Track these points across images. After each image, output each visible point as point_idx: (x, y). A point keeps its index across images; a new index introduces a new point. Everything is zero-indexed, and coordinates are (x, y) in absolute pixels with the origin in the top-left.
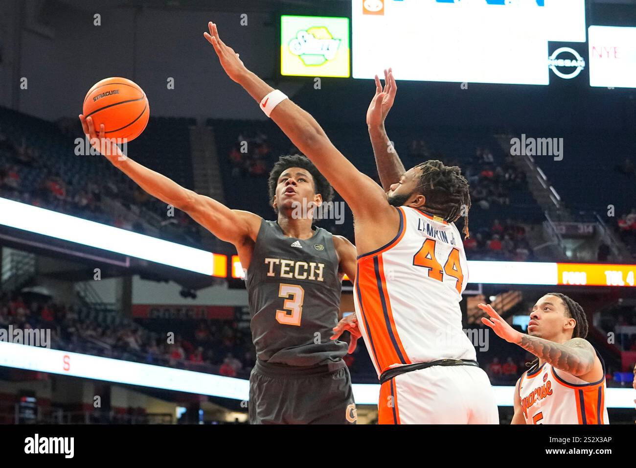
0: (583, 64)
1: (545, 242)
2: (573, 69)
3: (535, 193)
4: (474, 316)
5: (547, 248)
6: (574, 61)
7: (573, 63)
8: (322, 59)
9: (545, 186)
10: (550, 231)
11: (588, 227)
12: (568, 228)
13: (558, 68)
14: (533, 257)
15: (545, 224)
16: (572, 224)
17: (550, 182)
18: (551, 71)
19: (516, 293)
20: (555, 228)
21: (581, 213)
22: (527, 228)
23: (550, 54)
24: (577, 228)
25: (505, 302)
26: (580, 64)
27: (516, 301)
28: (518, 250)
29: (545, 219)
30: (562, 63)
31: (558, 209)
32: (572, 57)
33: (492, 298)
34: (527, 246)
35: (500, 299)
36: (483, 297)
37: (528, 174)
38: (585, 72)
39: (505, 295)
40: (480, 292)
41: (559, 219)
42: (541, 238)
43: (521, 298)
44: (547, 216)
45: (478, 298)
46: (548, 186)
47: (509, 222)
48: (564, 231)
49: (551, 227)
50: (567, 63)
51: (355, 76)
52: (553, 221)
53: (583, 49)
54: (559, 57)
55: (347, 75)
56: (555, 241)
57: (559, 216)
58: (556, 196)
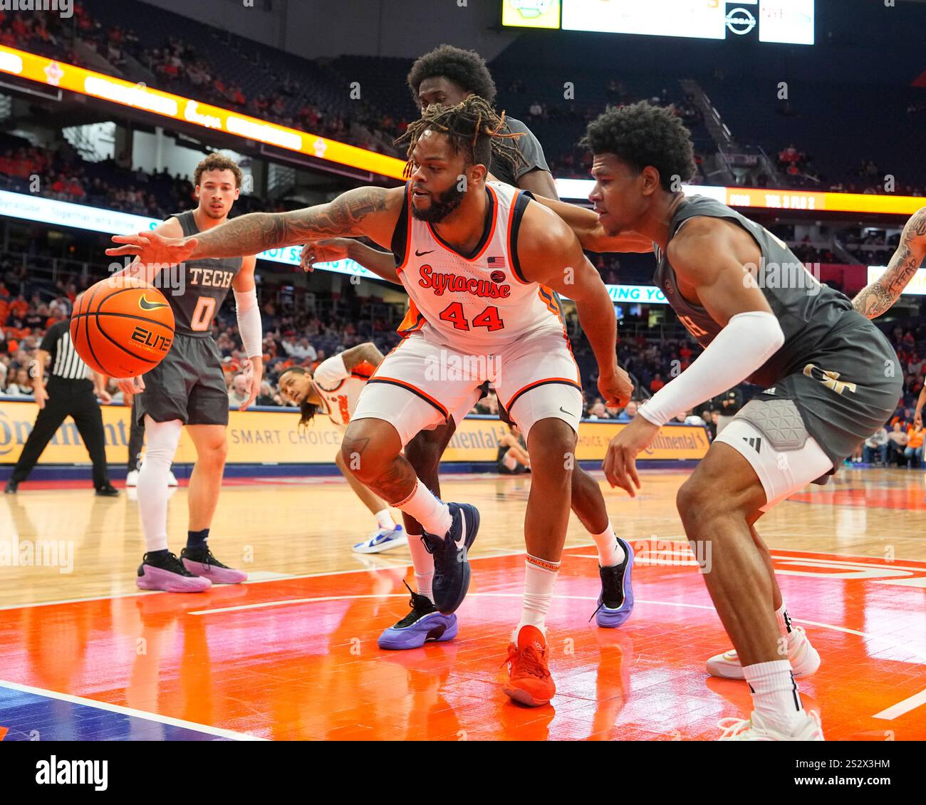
0: (754, 22)
1: (717, 170)
2: (746, 26)
3: (710, 129)
5: (718, 175)
6: (747, 20)
7: (746, 22)
8: (536, 12)
9: (718, 123)
10: (721, 161)
11: (753, 158)
12: (736, 159)
13: (733, 25)
14: (707, 182)
15: (717, 155)
16: (740, 155)
17: (723, 120)
18: (727, 27)
20: (725, 158)
21: (748, 146)
23: (727, 13)
24: (743, 159)
26: (751, 22)
29: (718, 151)
30: (737, 21)
31: (730, 143)
32: (745, 17)
37: (705, 113)
38: (756, 30)
41: (729, 151)
42: (714, 167)
44: (720, 149)
46: (722, 123)
48: (733, 161)
49: (723, 158)
50: (741, 21)
51: (565, 27)
52: (724, 152)
53: (754, 10)
54: (734, 16)
55: (557, 26)
56: (726, 170)
57: (729, 149)
58: (727, 132)
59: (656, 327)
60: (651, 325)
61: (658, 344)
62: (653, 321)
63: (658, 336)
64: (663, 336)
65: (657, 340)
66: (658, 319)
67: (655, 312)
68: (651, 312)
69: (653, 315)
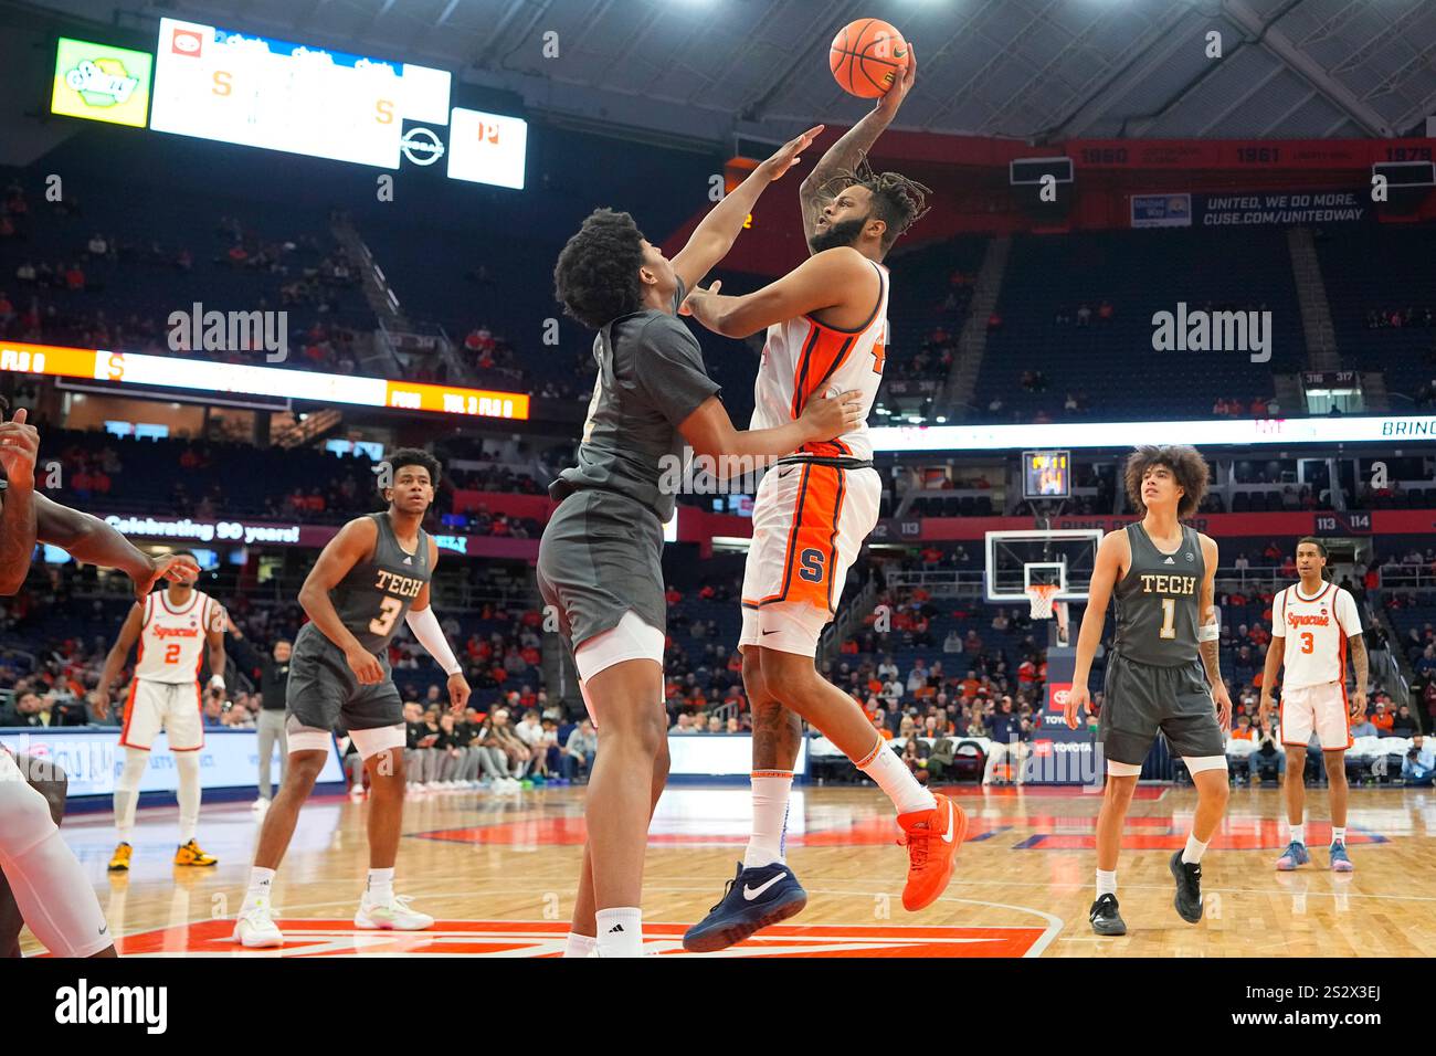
0: (442, 150)
1: (376, 354)
2: (430, 155)
3: (370, 295)
4: (278, 436)
5: (376, 361)
6: (432, 146)
7: (430, 148)
8: (111, 100)
9: (381, 288)
10: (382, 341)
11: (429, 341)
12: (404, 340)
13: (412, 151)
14: (358, 371)
15: (377, 332)
16: (411, 335)
17: (388, 283)
18: (402, 153)
19: (334, 413)
20: (389, 339)
21: (424, 323)
22: (357, 336)
23: (404, 134)
24: (415, 341)
25: (319, 422)
26: (438, 150)
27: (333, 422)
28: (341, 362)
29: (378, 327)
30: (417, 146)
31: (397, 317)
32: (429, 141)
33: (303, 417)
34: (353, 358)
35: (312, 418)
36: (292, 414)
37: (363, 271)
38: (444, 160)
39: (320, 414)
40: (288, 407)
41: (395, 329)
42: (371, 349)
43: (338, 419)
44: (381, 324)
45: (285, 414)
46: (386, 288)
47: (335, 327)
48: (399, 343)
49: (386, 339)
50: (423, 147)
51: (154, 127)
52: (388, 330)
53: (443, 133)
54: (414, 138)
55: (142, 124)
56: (388, 355)
57: (395, 325)
58: (394, 301)
59: (268, 582)
60: (261, 580)
61: (270, 608)
62: (265, 573)
63: (271, 596)
64: (279, 596)
65: (270, 602)
66: (274, 571)
67: (271, 560)
68: (262, 560)
69: (266, 563)
